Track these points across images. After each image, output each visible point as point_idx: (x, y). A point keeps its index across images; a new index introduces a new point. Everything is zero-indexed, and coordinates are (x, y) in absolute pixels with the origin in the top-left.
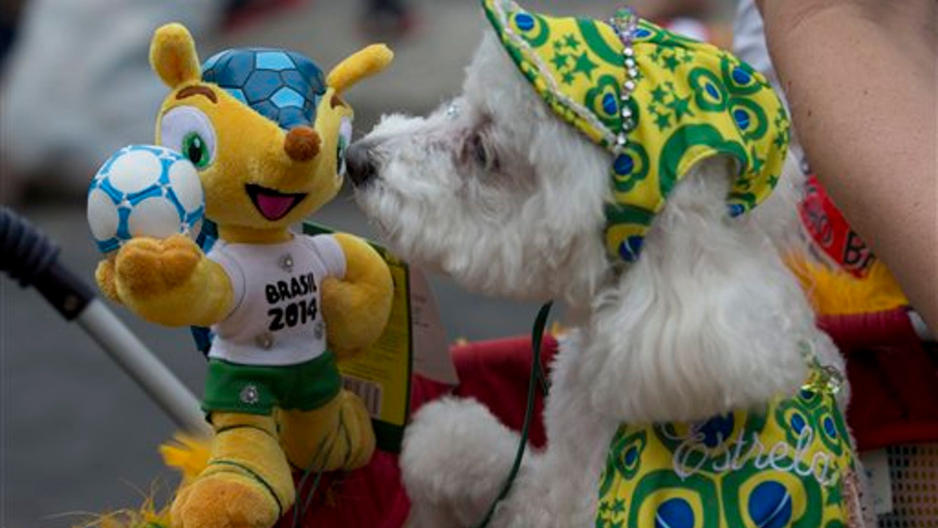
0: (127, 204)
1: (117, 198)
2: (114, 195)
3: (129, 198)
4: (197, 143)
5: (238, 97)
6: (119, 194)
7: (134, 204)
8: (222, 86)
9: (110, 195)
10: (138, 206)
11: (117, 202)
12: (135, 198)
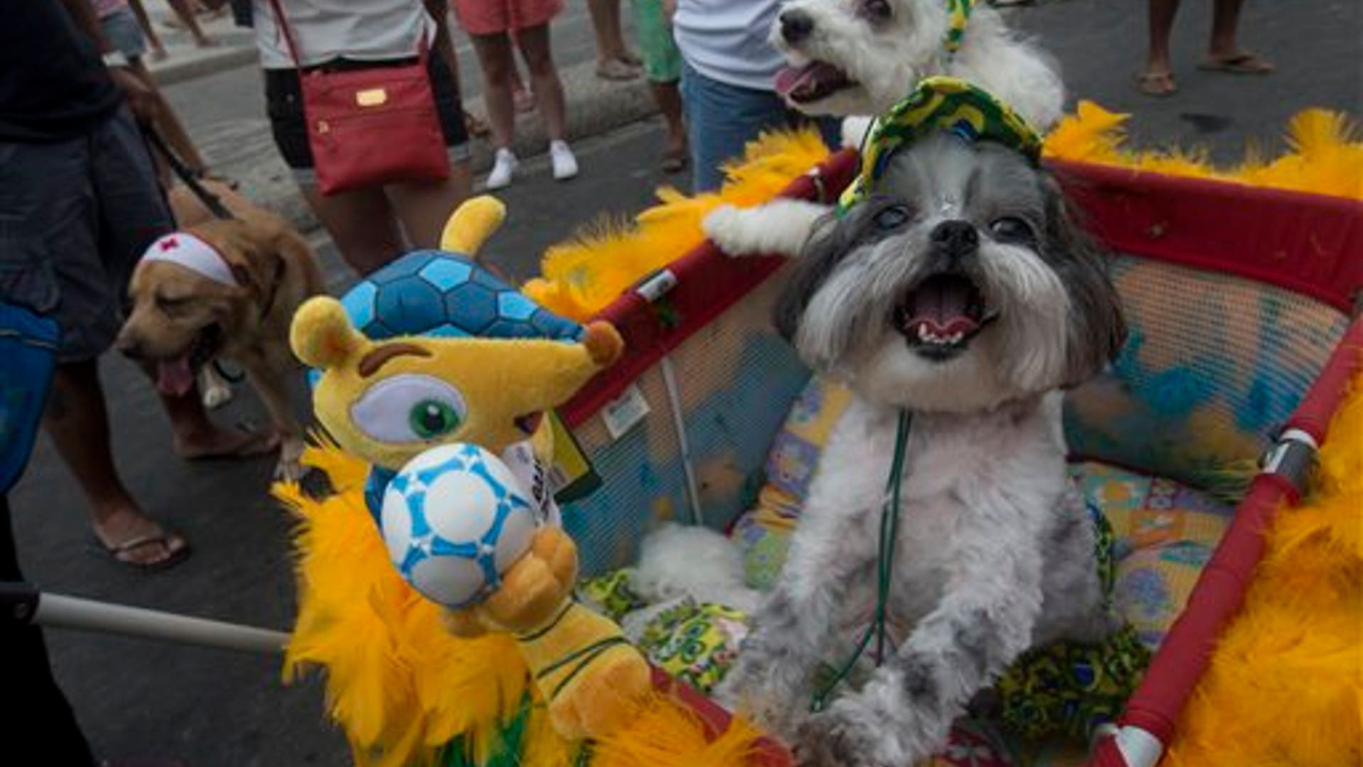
0: (487, 548)
1: (472, 552)
2: (464, 551)
3: (484, 540)
4: (433, 410)
5: (453, 335)
6: (472, 545)
7: (493, 543)
8: (415, 331)
9: (459, 555)
10: (500, 543)
11: (473, 556)
12: (491, 536)
